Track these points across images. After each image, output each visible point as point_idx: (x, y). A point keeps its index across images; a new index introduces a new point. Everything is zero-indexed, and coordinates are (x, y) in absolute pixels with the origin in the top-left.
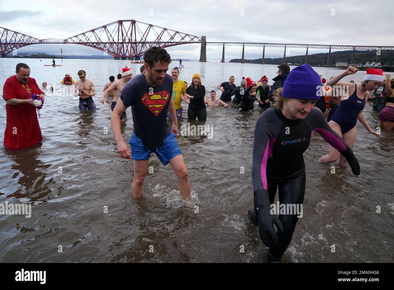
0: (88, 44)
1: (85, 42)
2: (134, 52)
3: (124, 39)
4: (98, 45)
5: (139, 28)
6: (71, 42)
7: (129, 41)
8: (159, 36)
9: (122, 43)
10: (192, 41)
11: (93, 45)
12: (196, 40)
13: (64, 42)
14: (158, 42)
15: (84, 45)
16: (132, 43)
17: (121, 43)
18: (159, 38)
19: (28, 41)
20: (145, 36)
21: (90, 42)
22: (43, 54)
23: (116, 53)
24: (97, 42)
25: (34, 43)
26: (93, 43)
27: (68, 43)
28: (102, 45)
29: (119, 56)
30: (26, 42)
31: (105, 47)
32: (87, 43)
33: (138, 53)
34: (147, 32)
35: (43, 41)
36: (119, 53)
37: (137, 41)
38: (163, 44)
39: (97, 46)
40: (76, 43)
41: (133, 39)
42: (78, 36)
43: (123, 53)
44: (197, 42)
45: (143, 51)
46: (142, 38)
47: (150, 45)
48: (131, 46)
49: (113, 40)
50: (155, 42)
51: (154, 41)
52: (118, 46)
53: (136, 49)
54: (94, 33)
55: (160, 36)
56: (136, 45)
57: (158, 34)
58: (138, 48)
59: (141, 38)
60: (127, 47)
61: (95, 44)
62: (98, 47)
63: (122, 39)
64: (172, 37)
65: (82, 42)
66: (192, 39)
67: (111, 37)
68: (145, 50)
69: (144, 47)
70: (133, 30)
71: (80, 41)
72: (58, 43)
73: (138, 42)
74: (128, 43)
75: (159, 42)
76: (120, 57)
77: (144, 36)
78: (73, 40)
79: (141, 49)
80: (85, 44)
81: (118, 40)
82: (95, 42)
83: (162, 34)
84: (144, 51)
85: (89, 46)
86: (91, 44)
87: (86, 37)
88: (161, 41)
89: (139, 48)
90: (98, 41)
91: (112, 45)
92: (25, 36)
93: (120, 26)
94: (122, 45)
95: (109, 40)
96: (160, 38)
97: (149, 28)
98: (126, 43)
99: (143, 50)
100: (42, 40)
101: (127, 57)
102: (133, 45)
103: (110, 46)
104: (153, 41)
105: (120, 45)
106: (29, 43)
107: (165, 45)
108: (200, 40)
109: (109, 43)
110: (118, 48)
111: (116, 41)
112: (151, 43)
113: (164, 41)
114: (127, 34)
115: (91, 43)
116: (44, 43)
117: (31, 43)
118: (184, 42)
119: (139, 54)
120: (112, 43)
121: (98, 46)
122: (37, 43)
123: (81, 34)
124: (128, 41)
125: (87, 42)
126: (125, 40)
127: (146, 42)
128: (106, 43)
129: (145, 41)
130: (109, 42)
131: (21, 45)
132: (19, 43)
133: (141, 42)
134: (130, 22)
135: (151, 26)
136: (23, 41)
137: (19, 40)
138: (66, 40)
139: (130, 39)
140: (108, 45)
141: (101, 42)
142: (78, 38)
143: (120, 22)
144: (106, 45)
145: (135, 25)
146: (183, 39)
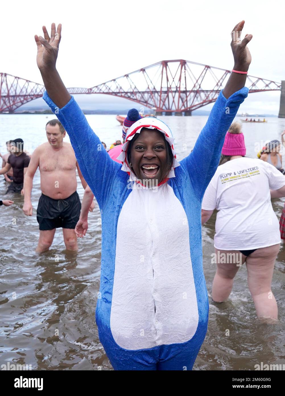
0: (119, 94)
1: (115, 91)
2: (184, 105)
3: (169, 86)
4: (133, 95)
5: (190, 70)
6: (97, 92)
7: (177, 89)
8: (219, 81)
10: (267, 88)
11: (126, 96)
13: (87, 92)
14: (218, 90)
15: (113, 95)
16: (180, 92)
17: (166, 92)
18: (219, 84)
20: (199, 82)
21: (122, 91)
23: (158, 106)
24: (132, 91)
26: (126, 93)
27: (93, 93)
28: (139, 96)
29: (161, 111)
30: (39, 94)
31: (143, 97)
33: (189, 106)
34: (202, 76)
36: (161, 106)
39: (132, 97)
40: (104, 93)
43: (167, 106)
44: (274, 90)
46: (195, 85)
47: (205, 95)
48: (180, 97)
49: (154, 88)
51: (212, 89)
52: (160, 96)
53: (186, 100)
54: (129, 79)
55: (221, 81)
56: (186, 94)
57: (217, 79)
58: (188, 99)
59: (193, 86)
60: (174, 98)
61: (129, 94)
62: (133, 98)
65: (111, 91)
66: (267, 86)
67: (151, 85)
68: (198, 101)
69: (197, 98)
71: (108, 91)
72: (79, 93)
73: (189, 91)
74: (175, 92)
76: (164, 111)
77: (197, 82)
78: (99, 89)
79: (194, 100)
80: (116, 94)
81: (161, 88)
82: (129, 91)
83: (223, 79)
84: (197, 103)
85: (121, 96)
86: (123, 94)
87: (117, 85)
89: (190, 99)
91: (153, 95)
93: (164, 68)
94: (166, 95)
95: (148, 88)
96: (221, 85)
97: (205, 71)
98: (172, 92)
99: (196, 101)
101: (173, 111)
102: (181, 94)
103: (150, 97)
104: (210, 89)
105: (164, 95)
108: (279, 87)
110: (161, 100)
111: (158, 89)
112: (207, 91)
114: (173, 79)
115: (124, 92)
118: (255, 90)
119: (190, 108)
120: (152, 93)
121: (133, 96)
123: (110, 81)
124: (175, 90)
125: (118, 91)
126: (170, 88)
127: (200, 91)
128: (144, 93)
130: (149, 91)
131: (32, 97)
132: (30, 94)
133: (193, 90)
134: (179, 63)
135: (208, 67)
136: (36, 91)
137: (32, 91)
138: (91, 89)
139: (178, 86)
140: (146, 96)
141: (137, 91)
142: (107, 87)
143: (165, 64)
144: (144, 95)
145: (185, 67)
146: (254, 85)
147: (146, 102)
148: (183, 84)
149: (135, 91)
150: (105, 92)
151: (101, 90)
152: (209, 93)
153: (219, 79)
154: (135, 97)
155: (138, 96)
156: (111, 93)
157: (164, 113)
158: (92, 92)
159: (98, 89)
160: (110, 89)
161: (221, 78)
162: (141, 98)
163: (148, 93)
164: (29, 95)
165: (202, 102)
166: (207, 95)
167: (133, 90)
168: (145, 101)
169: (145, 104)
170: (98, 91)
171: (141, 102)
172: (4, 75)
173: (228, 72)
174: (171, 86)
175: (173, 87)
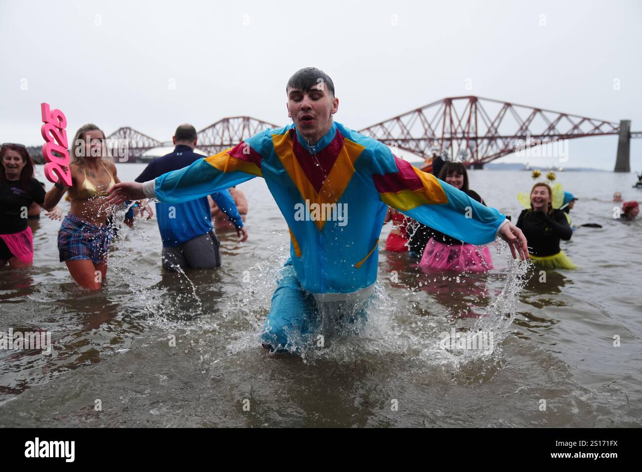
1: (382, 138)
2: (473, 156)
3: (453, 132)
5: (483, 110)
7: (464, 135)
8: (524, 124)
9: (450, 139)
10: (597, 131)
11: (396, 144)
14: (522, 135)
16: (468, 139)
18: (524, 128)
20: (496, 125)
21: (391, 138)
24: (403, 138)
26: (396, 140)
28: (413, 144)
31: (418, 146)
33: (480, 157)
34: (500, 117)
37: (479, 135)
39: (403, 145)
41: (471, 131)
42: (372, 129)
44: (608, 134)
47: (504, 143)
48: (468, 146)
49: (433, 134)
50: (516, 136)
51: (513, 134)
52: (441, 145)
53: (477, 151)
54: (400, 123)
55: (527, 124)
56: (477, 142)
57: (521, 120)
58: (480, 148)
59: (487, 130)
60: (459, 146)
61: (400, 142)
63: (449, 131)
64: (552, 124)
66: (597, 128)
67: (429, 130)
68: (493, 151)
69: (492, 146)
70: (472, 114)
73: (481, 138)
74: (461, 139)
79: (487, 149)
81: (443, 133)
82: (400, 138)
83: (529, 120)
84: (491, 154)
85: (390, 144)
86: (392, 142)
87: (385, 130)
88: (529, 134)
89: (482, 148)
91: (432, 143)
93: (448, 109)
94: (449, 143)
95: (426, 134)
97: (504, 110)
98: (457, 139)
99: (490, 151)
102: (470, 142)
103: (427, 145)
105: (446, 143)
108: (616, 129)
109: (426, 139)
110: (441, 148)
112: (506, 137)
113: (534, 133)
114: (460, 122)
115: (394, 139)
118: (578, 134)
119: (481, 160)
120: (430, 140)
121: (405, 145)
123: (376, 125)
124: (460, 135)
125: (385, 138)
126: (456, 133)
127: (496, 137)
128: (419, 140)
129: (495, 135)
130: (427, 137)
133: (487, 136)
134: (468, 100)
135: (508, 105)
139: (466, 131)
140: (422, 144)
141: (410, 138)
142: (371, 132)
143: (449, 102)
144: (419, 143)
145: (476, 106)
146: (576, 127)
147: (422, 152)
148: (473, 128)
149: (408, 137)
152: (509, 140)
153: (524, 121)
154: (407, 146)
155: (412, 145)
160: (375, 135)
161: (527, 120)
162: (415, 146)
163: (425, 141)
165: (498, 151)
166: (506, 143)
167: (405, 137)
168: (420, 151)
169: (420, 155)
171: (415, 152)
172: (247, 119)
173: (538, 110)
174: (456, 131)
175: (459, 133)
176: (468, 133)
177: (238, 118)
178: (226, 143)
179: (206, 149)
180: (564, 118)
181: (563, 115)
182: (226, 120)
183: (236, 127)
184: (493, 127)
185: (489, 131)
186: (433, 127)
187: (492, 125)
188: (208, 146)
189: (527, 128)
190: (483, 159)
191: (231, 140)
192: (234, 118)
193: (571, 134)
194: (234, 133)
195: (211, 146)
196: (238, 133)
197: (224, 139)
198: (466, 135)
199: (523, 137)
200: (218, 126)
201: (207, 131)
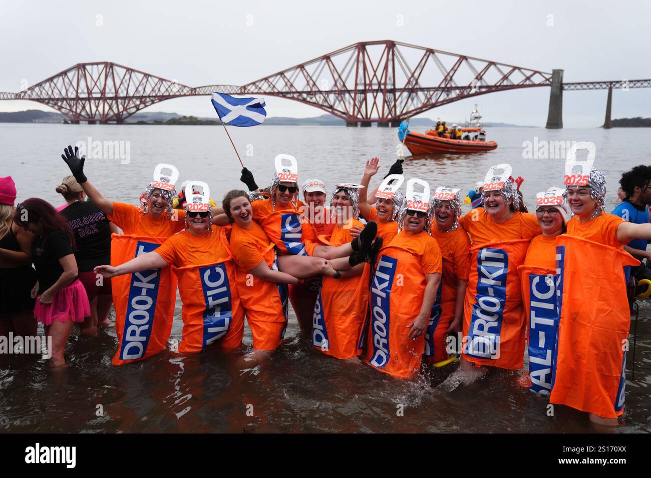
0: (289, 96)
1: (284, 91)
2: (390, 113)
3: (368, 82)
4: (311, 96)
5: (402, 57)
6: (254, 92)
7: (380, 86)
8: (448, 74)
9: (364, 92)
10: (528, 82)
11: (300, 97)
12: (537, 79)
13: (239, 91)
14: (446, 87)
15: (280, 96)
16: (385, 92)
17: (362, 92)
19: (168, 91)
20: (417, 74)
21: (294, 90)
22: (191, 117)
23: (351, 113)
24: (309, 90)
25: (180, 96)
26: (300, 93)
27: (248, 93)
28: (320, 97)
29: (356, 120)
30: (165, 94)
31: (326, 100)
32: (288, 93)
33: (398, 113)
34: (421, 66)
35: (197, 90)
36: (356, 113)
37: (397, 87)
38: (458, 92)
39: (308, 99)
40: (265, 93)
41: (388, 82)
42: (271, 80)
43: (364, 114)
44: (540, 85)
45: (410, 109)
47: (426, 97)
48: (385, 101)
49: (344, 86)
50: (439, 87)
51: (437, 86)
52: (354, 100)
53: (395, 106)
54: (304, 72)
55: (451, 74)
56: (395, 95)
57: (445, 70)
58: (398, 103)
59: (407, 81)
60: (375, 100)
61: (305, 95)
62: (311, 101)
63: (363, 82)
64: (480, 74)
65: (276, 91)
66: (528, 78)
67: (340, 81)
68: (414, 105)
69: (413, 100)
70: (389, 62)
71: (272, 89)
73: (400, 90)
74: (377, 91)
75: (448, 88)
76: (359, 121)
78: (258, 88)
79: (406, 103)
80: (284, 94)
81: (356, 84)
82: (305, 90)
83: (454, 69)
84: (412, 108)
85: (293, 98)
86: (296, 95)
87: (286, 81)
88: (453, 85)
89: (401, 102)
90: (311, 89)
91: (342, 96)
92: (164, 82)
93: (361, 54)
94: (363, 96)
95: (336, 85)
97: (426, 57)
98: (373, 91)
99: (411, 105)
100: (195, 89)
101: (374, 121)
102: (387, 95)
103: (337, 98)
104: (433, 86)
105: (360, 97)
106: (169, 95)
107: (462, 93)
108: (547, 80)
109: (335, 91)
110: (355, 105)
111: (351, 87)
112: (428, 89)
113: (459, 85)
114: (375, 72)
115: (297, 92)
116: (200, 95)
117: (174, 95)
118: (507, 86)
119: (399, 116)
120: (341, 92)
121: (311, 98)
122: (185, 95)
123: (276, 75)
124: (375, 87)
125: (287, 90)
126: (371, 84)
127: (417, 89)
128: (328, 92)
129: (415, 87)
130: (337, 89)
131: (154, 99)
132: (151, 95)
133: (407, 87)
134: (384, 46)
135: (430, 51)
136: (159, 90)
137: (153, 90)
138: (245, 87)
140: (332, 97)
141: (317, 90)
142: (269, 83)
143: (362, 47)
144: (328, 96)
145: (393, 52)
146: (505, 77)
147: (331, 107)
148: (390, 79)
149: (314, 89)
150: (267, 91)
151: (260, 88)
152: (432, 93)
153: (449, 71)
154: (314, 100)
155: (319, 99)
156: (277, 93)
157: (359, 123)
158: (246, 92)
159: (256, 88)
160: (274, 87)
161: (452, 69)
162: (323, 100)
163: (335, 94)
164: (149, 97)
165: (420, 106)
166: (429, 96)
168: (329, 106)
169: (330, 110)
170: (256, 91)
171: (324, 107)
172: (110, 66)
173: (463, 58)
174: (371, 82)
175: (375, 84)
176: (385, 84)
177: (97, 64)
178: (82, 96)
179: (56, 104)
180: (492, 67)
181: (491, 63)
182: (82, 67)
183: (95, 77)
184: (413, 78)
185: (409, 82)
186: (343, 77)
187: (413, 75)
188: (58, 99)
189: (451, 79)
190: (402, 114)
191: (90, 92)
192: (92, 64)
193: (500, 85)
194: (93, 84)
195: (63, 99)
196: (98, 84)
197: (80, 91)
198: (383, 87)
199: (447, 90)
200: (70, 75)
201: (55, 80)
